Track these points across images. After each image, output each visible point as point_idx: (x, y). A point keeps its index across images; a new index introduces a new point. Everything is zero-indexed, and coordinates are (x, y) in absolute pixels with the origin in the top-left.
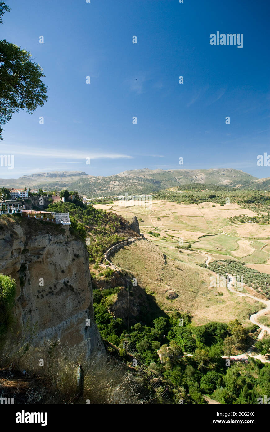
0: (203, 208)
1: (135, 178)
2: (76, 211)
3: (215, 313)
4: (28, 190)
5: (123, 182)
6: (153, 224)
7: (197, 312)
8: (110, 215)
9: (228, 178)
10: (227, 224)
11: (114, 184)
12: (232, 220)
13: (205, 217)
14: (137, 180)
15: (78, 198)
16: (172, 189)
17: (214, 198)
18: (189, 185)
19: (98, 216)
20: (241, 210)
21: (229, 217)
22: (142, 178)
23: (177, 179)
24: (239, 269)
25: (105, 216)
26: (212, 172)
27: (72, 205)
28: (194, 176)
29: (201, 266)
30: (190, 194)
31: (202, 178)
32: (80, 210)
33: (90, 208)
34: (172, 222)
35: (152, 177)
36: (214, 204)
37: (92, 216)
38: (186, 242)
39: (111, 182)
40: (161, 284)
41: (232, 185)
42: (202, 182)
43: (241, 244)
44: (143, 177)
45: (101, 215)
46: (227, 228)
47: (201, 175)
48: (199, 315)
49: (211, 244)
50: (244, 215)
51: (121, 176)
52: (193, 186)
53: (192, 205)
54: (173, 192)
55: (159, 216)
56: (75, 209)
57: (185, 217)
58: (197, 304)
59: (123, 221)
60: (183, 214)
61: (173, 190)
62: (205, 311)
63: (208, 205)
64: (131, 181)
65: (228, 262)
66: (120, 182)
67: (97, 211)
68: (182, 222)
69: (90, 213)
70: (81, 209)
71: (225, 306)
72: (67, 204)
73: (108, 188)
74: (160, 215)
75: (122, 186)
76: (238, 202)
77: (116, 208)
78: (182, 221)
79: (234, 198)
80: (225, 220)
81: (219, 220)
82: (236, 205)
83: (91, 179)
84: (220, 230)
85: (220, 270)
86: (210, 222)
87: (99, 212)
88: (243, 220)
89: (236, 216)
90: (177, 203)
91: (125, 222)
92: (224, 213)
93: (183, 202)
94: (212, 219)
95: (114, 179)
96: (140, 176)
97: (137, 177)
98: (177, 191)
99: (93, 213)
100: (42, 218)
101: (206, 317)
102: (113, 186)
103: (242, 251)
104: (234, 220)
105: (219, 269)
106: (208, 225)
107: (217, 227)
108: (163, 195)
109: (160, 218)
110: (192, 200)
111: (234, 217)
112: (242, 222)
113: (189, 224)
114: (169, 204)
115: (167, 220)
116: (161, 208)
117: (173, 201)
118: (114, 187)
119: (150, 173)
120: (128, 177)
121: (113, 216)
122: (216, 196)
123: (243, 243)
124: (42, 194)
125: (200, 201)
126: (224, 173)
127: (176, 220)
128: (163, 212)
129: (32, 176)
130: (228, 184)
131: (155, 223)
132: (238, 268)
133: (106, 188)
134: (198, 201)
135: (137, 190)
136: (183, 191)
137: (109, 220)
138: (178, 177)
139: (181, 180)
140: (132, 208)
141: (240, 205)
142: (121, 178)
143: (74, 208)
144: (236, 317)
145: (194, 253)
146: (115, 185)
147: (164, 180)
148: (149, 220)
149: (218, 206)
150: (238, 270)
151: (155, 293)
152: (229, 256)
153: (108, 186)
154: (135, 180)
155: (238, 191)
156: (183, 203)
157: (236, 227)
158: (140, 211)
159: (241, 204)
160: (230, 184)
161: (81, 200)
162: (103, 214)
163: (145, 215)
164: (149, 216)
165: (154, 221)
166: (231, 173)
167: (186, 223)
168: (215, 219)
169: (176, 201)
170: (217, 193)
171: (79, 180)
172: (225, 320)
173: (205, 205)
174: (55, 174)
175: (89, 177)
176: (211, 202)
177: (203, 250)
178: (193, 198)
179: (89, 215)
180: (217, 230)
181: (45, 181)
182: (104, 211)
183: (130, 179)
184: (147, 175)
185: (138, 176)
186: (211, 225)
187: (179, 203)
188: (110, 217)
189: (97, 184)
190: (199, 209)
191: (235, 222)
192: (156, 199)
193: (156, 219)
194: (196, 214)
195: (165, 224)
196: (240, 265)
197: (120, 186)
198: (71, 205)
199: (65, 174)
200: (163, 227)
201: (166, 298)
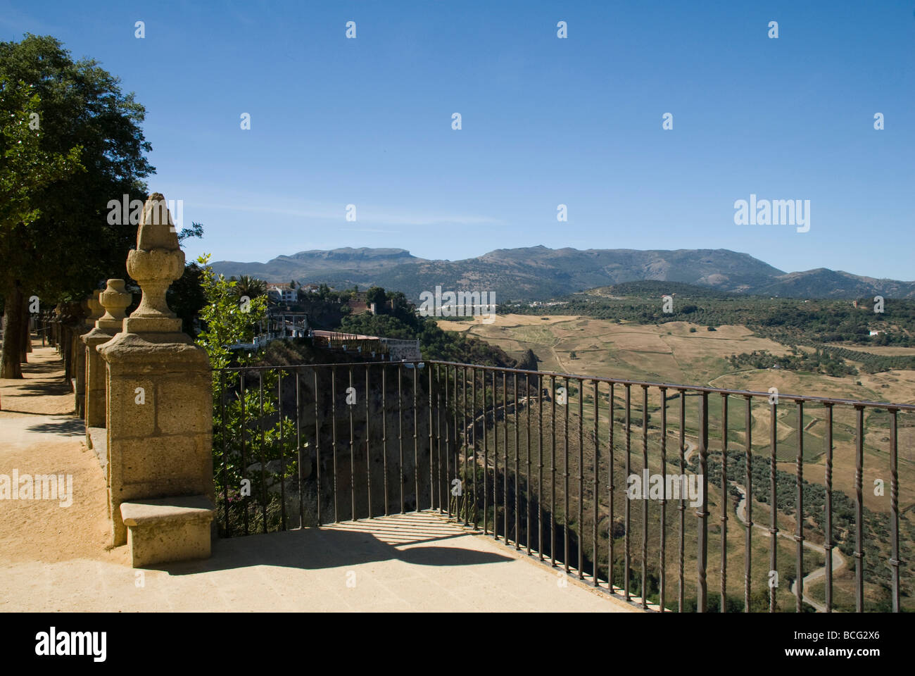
0: (670, 334)
1: (516, 265)
2: (400, 334)
3: (713, 573)
4: (297, 287)
5: (490, 274)
6: (562, 367)
7: (671, 569)
8: (475, 347)
9: (718, 270)
10: (725, 371)
11: (471, 278)
12: (737, 361)
13: (675, 354)
14: (519, 270)
15: (406, 306)
16: (598, 292)
17: (692, 314)
18: (636, 283)
19: (448, 347)
20: (755, 340)
21: (729, 356)
22: (531, 267)
23: (606, 270)
24: (760, 473)
25: (463, 346)
26: (682, 257)
27: (392, 320)
28: (643, 265)
29: (675, 465)
30: (639, 303)
31: (660, 269)
32: (410, 333)
33: (430, 328)
34: (602, 363)
35: (554, 265)
36: (693, 325)
37: (435, 347)
38: (636, 408)
39: (465, 274)
40: (589, 502)
41: (726, 286)
42: (662, 278)
43: (760, 417)
44: (533, 264)
45: (456, 345)
46: (725, 379)
47: (659, 261)
48: (675, 576)
49: (693, 414)
50: (763, 352)
51: (486, 262)
52: (643, 286)
53: (645, 327)
54: (600, 297)
55: (573, 350)
56: (399, 331)
57: (633, 353)
58: (671, 551)
59: (503, 359)
60: (627, 346)
61: (600, 294)
62: (691, 568)
63: (680, 328)
64: (508, 272)
65: (734, 457)
66: (485, 274)
67: (446, 336)
68: (625, 365)
69: (432, 340)
70: (413, 331)
71: (733, 556)
72: (381, 318)
73: (457, 287)
74: (577, 348)
75: (489, 283)
76: (748, 323)
77: (479, 329)
78: (626, 361)
79: (737, 313)
80: (720, 361)
81: (707, 362)
82: (742, 330)
83: (422, 267)
84: (709, 383)
85: (717, 473)
86: (688, 365)
87: (449, 337)
88: (761, 362)
89: (744, 355)
90: (613, 322)
91: (508, 361)
92: (717, 347)
93: (626, 319)
94: (691, 358)
95: (471, 267)
96: (527, 263)
97: (520, 264)
98: (609, 296)
99: (438, 339)
100: (360, 351)
101: (692, 581)
102: (469, 282)
103: (763, 432)
104: (742, 363)
105: (716, 471)
106: (682, 371)
107: (702, 377)
108: (580, 304)
109: (576, 354)
110: (645, 315)
111: (740, 356)
112: (760, 366)
113: (642, 368)
114: (594, 324)
115: (592, 359)
116: (577, 332)
117: (604, 319)
118: (471, 285)
119: (549, 255)
120: (500, 263)
121: (482, 348)
122: (699, 308)
123: (764, 415)
124: (328, 296)
125: (662, 320)
126: (708, 259)
127: (612, 359)
128: (582, 341)
129: (297, 258)
130: (719, 283)
131: (567, 366)
132: (759, 470)
133: (454, 287)
134: (657, 318)
135: (520, 293)
136: (622, 296)
137: (473, 356)
138: (610, 266)
139: (616, 272)
140: (514, 331)
141: (752, 329)
142: (486, 265)
143: (396, 329)
144: (761, 584)
145: (657, 433)
146: (473, 281)
147: (577, 272)
148: (553, 359)
149: (703, 330)
150: (757, 474)
151: (575, 522)
152: (734, 442)
153: (458, 282)
154: (516, 271)
155: (743, 299)
156: (626, 322)
157: (746, 377)
158: (531, 337)
159: (754, 326)
160: (723, 284)
161: (412, 311)
162: (459, 343)
163: (543, 347)
164: (553, 349)
165: (563, 360)
166: (724, 259)
167: (633, 367)
168: (697, 360)
169: (611, 318)
170: (699, 302)
171: (397, 267)
172: (735, 590)
173: (675, 327)
174: (345, 254)
175: (417, 263)
176: (687, 321)
177: (676, 427)
178: (648, 311)
179: (429, 345)
180: (704, 383)
181: (324, 268)
182: (461, 335)
183: (506, 268)
184: (543, 259)
185: (521, 261)
186: (690, 372)
187: (618, 321)
188: (475, 351)
189: (434, 278)
190: (661, 336)
191: (743, 367)
192: (565, 312)
193: (568, 355)
194: (656, 347)
195: (588, 367)
196: (761, 463)
197: (484, 282)
198: (390, 322)
199: (365, 254)
200: (585, 373)
201: (601, 535)
